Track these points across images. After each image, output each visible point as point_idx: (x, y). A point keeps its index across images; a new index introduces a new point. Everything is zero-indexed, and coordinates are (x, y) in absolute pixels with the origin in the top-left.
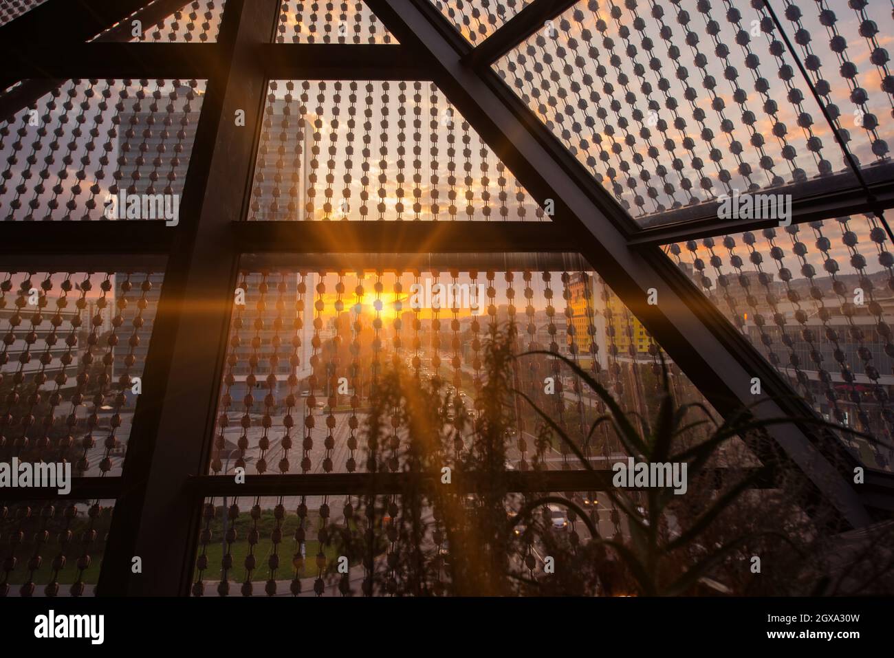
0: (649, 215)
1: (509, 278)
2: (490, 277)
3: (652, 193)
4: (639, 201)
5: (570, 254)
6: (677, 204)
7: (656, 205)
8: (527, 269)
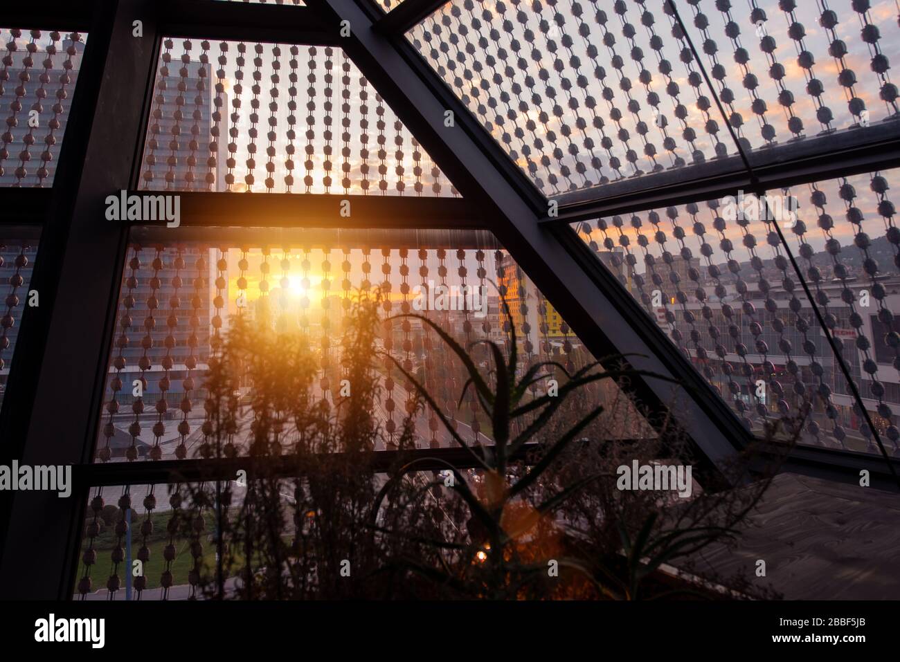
0: (561, 194)
1: (423, 256)
2: (404, 255)
3: (565, 172)
4: (553, 180)
5: (483, 231)
6: (588, 183)
7: (569, 184)
8: (441, 246)
